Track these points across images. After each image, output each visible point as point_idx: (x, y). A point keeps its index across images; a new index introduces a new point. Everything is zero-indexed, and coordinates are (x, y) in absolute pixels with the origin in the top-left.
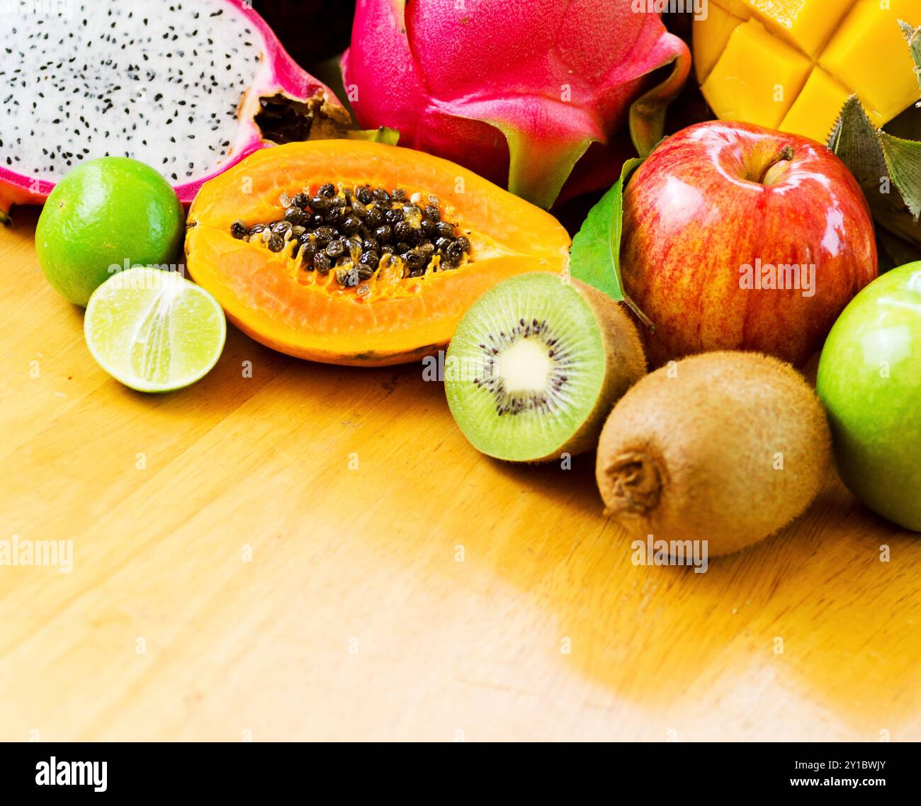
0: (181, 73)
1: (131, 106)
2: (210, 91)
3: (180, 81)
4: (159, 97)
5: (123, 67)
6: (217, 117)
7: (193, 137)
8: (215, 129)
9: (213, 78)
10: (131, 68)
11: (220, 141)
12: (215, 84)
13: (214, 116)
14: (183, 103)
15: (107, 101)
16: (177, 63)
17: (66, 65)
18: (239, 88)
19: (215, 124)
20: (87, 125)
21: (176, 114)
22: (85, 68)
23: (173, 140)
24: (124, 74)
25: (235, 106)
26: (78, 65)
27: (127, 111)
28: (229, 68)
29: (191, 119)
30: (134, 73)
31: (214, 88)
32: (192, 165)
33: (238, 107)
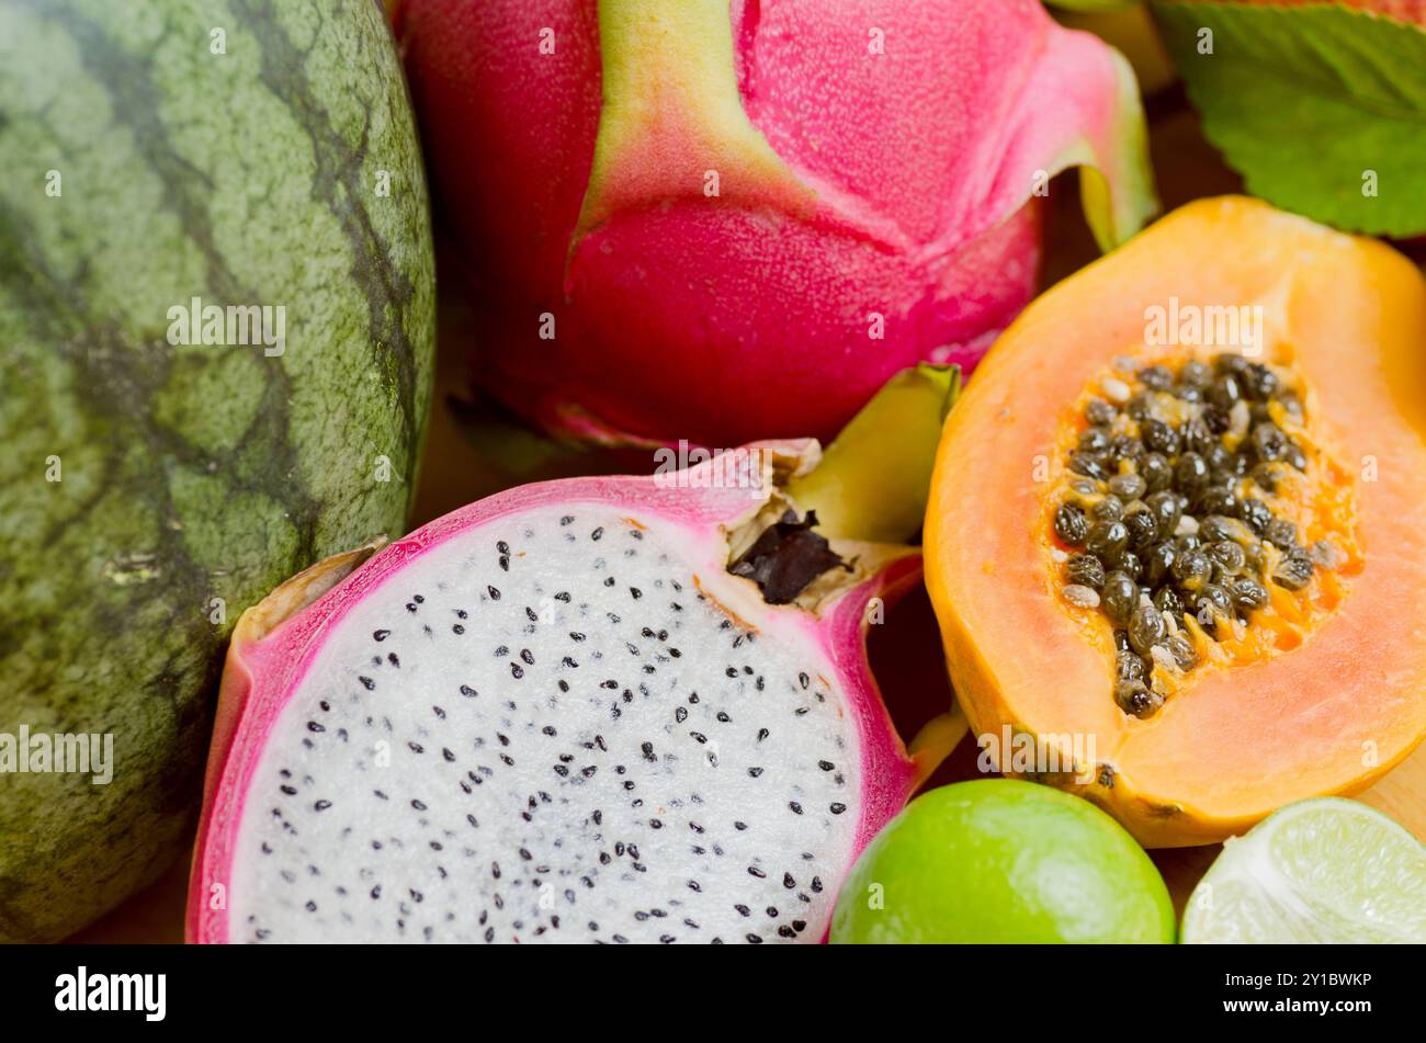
0: (612, 685)
1: (649, 812)
2: (675, 653)
3: (628, 696)
4: (647, 750)
5: (550, 782)
6: (739, 666)
7: (763, 733)
8: (760, 685)
9: (648, 633)
10: (562, 771)
11: (794, 689)
12: (663, 636)
13: (731, 672)
14: (681, 715)
15: (619, 849)
16: (584, 680)
17: (502, 887)
18: (687, 598)
19: (753, 679)
20: (659, 914)
21: (702, 740)
22: (526, 855)
23: (754, 773)
24: (571, 791)
25: (725, 625)
26: (512, 867)
27: (657, 825)
28: (635, 593)
29: (723, 717)
30: (574, 769)
31: (671, 642)
32: (827, 766)
33: (731, 619)
